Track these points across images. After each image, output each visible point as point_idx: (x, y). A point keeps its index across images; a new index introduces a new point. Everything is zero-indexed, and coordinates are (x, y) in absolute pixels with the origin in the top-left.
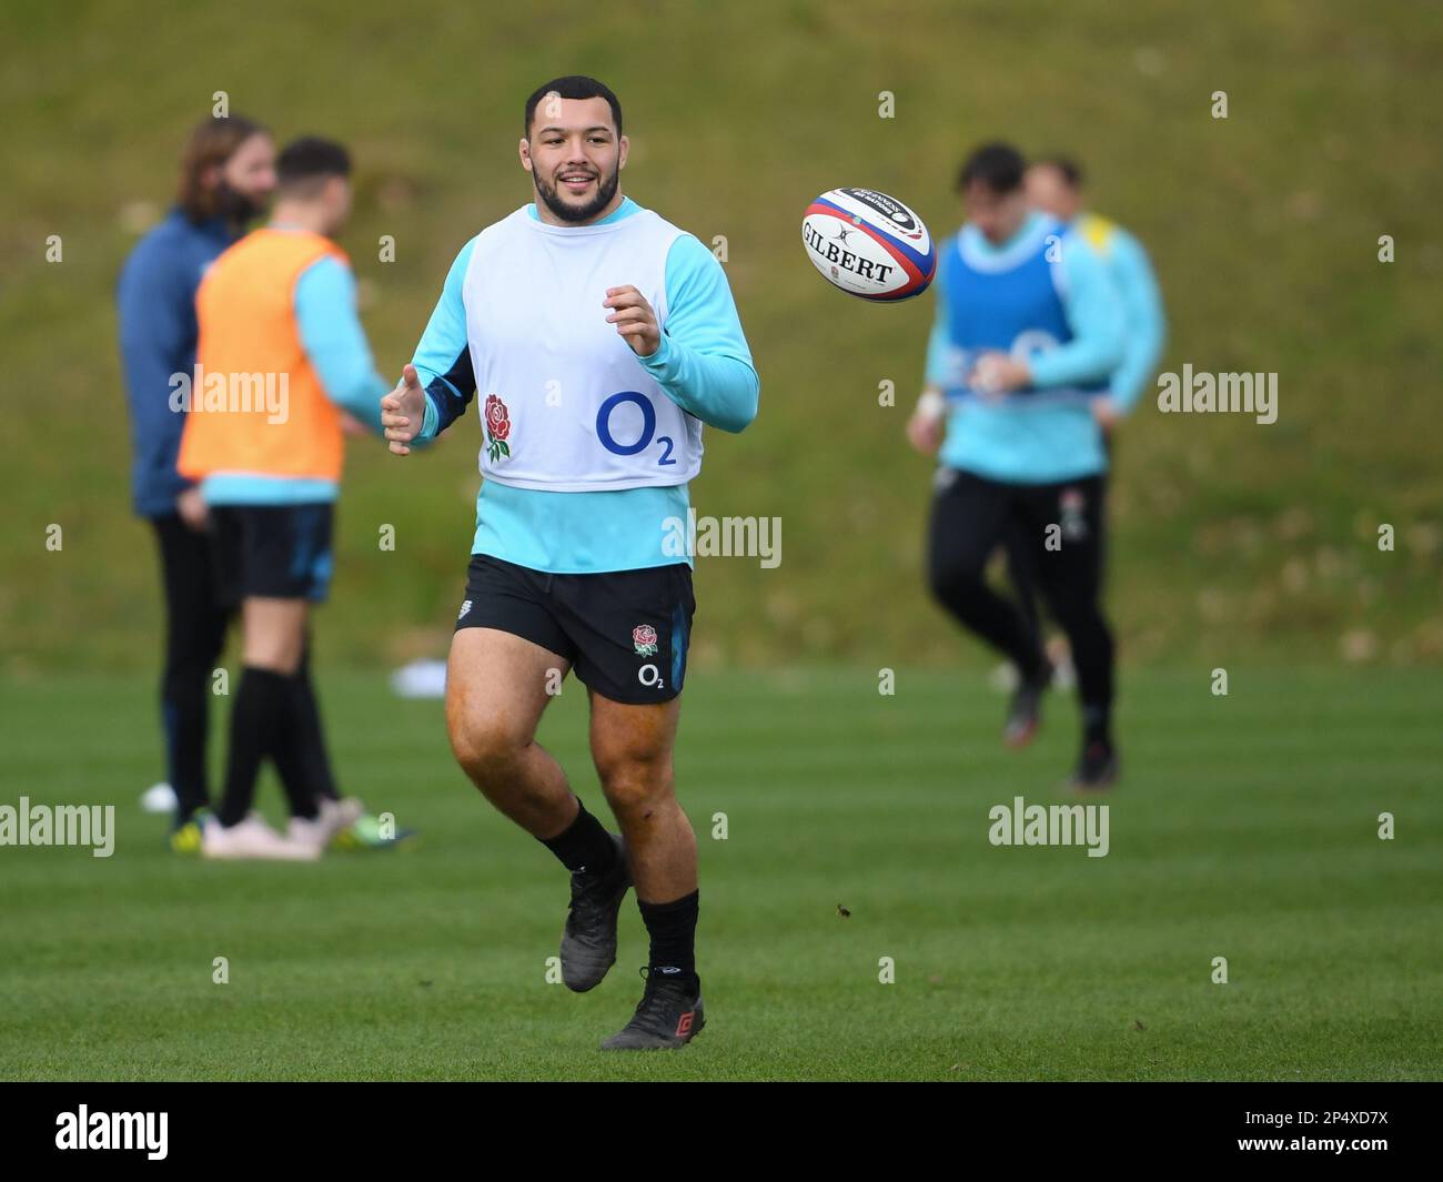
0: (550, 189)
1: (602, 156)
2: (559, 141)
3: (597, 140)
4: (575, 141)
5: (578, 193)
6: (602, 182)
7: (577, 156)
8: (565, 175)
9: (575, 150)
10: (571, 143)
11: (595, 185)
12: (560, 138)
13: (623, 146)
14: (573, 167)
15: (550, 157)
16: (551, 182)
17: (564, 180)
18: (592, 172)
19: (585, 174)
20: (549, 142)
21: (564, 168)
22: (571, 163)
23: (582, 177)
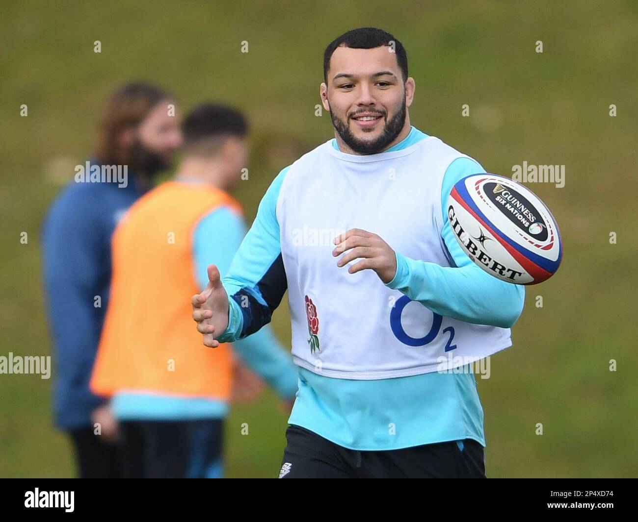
0: (344, 126)
1: (389, 97)
2: (350, 86)
3: (382, 84)
4: (364, 86)
5: (368, 129)
6: (388, 119)
7: (366, 98)
8: (357, 115)
9: (364, 93)
10: (360, 88)
11: (382, 122)
12: (351, 84)
13: (409, 86)
14: (362, 108)
15: (343, 99)
16: (345, 120)
17: (355, 119)
18: (381, 112)
19: (373, 114)
20: (341, 86)
21: (355, 109)
22: (360, 105)
23: (371, 116)
